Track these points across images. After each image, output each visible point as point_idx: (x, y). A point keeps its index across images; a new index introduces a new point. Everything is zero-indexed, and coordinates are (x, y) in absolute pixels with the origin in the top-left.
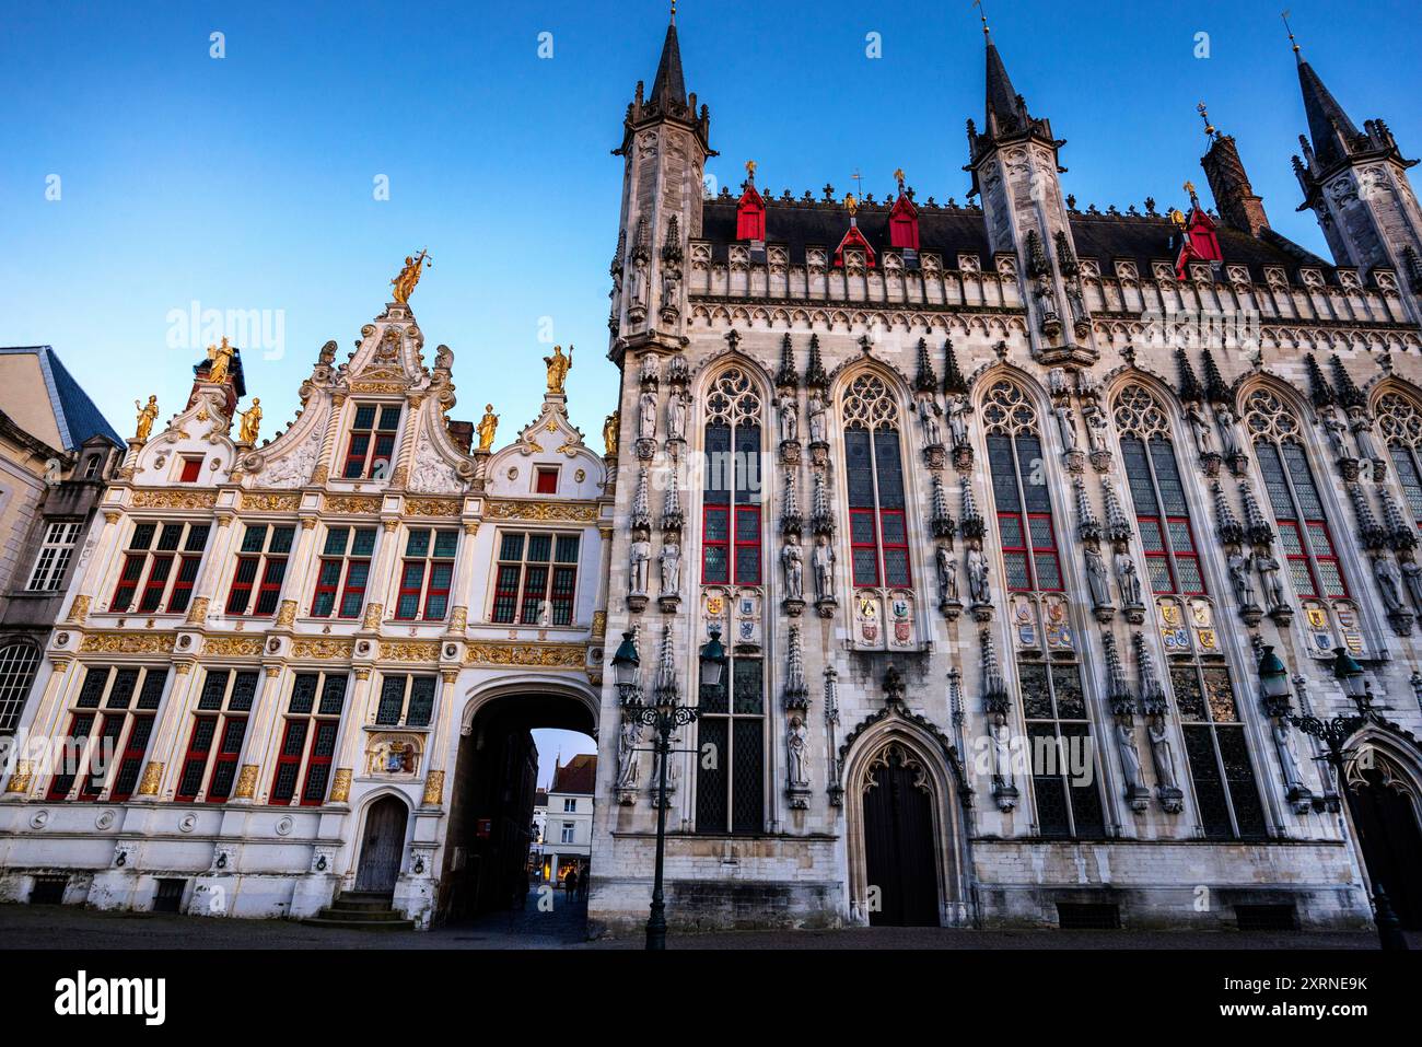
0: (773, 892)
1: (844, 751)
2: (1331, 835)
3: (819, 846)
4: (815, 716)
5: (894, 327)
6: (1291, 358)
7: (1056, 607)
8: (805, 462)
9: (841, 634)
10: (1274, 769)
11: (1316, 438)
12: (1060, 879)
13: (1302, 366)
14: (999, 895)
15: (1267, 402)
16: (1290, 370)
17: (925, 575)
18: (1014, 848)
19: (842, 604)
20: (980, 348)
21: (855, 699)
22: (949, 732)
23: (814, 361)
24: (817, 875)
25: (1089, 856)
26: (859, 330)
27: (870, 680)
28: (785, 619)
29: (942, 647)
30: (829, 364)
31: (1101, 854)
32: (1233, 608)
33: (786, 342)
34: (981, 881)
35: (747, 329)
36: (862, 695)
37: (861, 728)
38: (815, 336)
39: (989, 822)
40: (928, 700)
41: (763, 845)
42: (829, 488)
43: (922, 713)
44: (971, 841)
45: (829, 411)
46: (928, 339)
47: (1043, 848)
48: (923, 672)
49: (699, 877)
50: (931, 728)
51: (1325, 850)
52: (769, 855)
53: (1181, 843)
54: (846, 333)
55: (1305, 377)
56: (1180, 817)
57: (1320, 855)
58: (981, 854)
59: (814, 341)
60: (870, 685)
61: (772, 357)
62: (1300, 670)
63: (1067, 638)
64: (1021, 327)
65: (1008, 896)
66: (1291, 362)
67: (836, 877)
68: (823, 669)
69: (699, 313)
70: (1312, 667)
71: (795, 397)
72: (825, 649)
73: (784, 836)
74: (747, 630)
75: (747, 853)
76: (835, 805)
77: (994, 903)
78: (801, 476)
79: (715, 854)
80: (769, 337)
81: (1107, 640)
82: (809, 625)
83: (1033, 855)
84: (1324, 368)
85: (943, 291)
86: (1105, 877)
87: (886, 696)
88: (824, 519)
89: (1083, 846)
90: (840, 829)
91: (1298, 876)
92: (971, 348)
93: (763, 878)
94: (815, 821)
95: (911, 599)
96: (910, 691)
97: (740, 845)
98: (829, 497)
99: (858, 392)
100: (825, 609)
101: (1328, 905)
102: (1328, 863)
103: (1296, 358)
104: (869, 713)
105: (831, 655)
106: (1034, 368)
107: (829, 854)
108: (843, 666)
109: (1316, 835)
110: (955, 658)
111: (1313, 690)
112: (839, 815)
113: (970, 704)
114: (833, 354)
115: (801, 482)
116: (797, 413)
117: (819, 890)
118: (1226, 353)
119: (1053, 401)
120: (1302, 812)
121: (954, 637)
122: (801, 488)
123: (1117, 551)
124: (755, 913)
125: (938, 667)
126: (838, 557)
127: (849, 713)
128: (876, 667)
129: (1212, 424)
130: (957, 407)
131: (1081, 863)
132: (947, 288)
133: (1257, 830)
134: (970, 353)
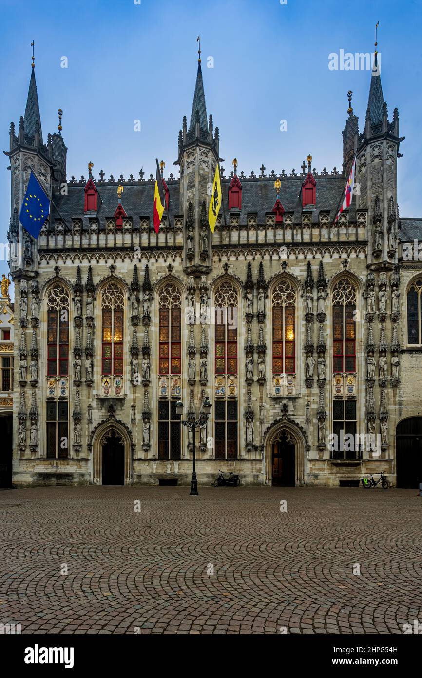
0: (69, 475)
1: (93, 432)
2: (258, 458)
3: (83, 462)
4: (85, 421)
5: (125, 260)
6: (300, 264)
7: (176, 380)
8: (84, 325)
9: (94, 392)
10: (244, 436)
11: (300, 304)
12: (161, 471)
13: (305, 268)
14: (139, 476)
15: (284, 287)
16: (298, 271)
17: (127, 369)
18: (147, 462)
19: (95, 381)
20: (161, 268)
21: (98, 415)
22: (129, 426)
23: (90, 279)
24: (83, 470)
25: (172, 465)
26: (110, 262)
27: (104, 408)
28: (75, 388)
29: (131, 396)
30: (97, 280)
31: (176, 464)
32: (244, 379)
33: (79, 270)
34: (135, 472)
35: (64, 265)
36: (100, 413)
37: (99, 425)
38: (90, 267)
39: (140, 454)
40: (124, 415)
41: (66, 462)
42: (93, 336)
43: (121, 419)
44: (133, 460)
45: (95, 303)
46: (139, 266)
47: (157, 462)
48: (122, 405)
49: (46, 471)
50: (123, 425)
51: (254, 463)
52: (68, 465)
53: (204, 461)
54: (105, 264)
55: (305, 273)
56: (205, 453)
57: (252, 464)
58: (136, 464)
59: (90, 269)
60: (103, 410)
61: (73, 278)
62: (263, 401)
63: (178, 392)
64: (180, 256)
65: (142, 476)
66: (300, 266)
67: (89, 471)
68: (87, 405)
69: (44, 259)
70: (268, 400)
71: (82, 296)
72: (89, 398)
73: (73, 459)
74: (63, 392)
75: (61, 464)
76: (90, 450)
77: (138, 478)
78: (83, 331)
79: (51, 464)
80: (72, 268)
81: (192, 392)
82: (84, 391)
83: (153, 464)
84: (315, 268)
85: (149, 239)
86: (176, 471)
87: (109, 414)
88: (91, 349)
89: (170, 462)
90: (91, 457)
91: (242, 470)
92: (157, 268)
93: (66, 471)
94: (82, 455)
95: (122, 379)
96: (117, 412)
97: (59, 462)
98: (92, 340)
99: (108, 292)
100: (90, 384)
101: (250, 479)
102: (254, 467)
103: (303, 264)
104: (103, 419)
105: (90, 400)
106: (183, 277)
107: (87, 464)
108: (94, 404)
109: (253, 457)
110: (134, 400)
111: (266, 409)
112: (91, 453)
113: (139, 416)
114: (99, 275)
115: (83, 334)
116: (81, 304)
117: (83, 475)
118: (271, 263)
119: (188, 292)
120: (249, 451)
121: (135, 392)
122: (83, 336)
123: (202, 358)
124: (63, 481)
125: (128, 404)
126: (95, 364)
127: (95, 420)
128: (106, 404)
129: (255, 300)
130: (147, 297)
131: (169, 466)
132: (151, 237)
133: (233, 456)
134: (157, 271)
